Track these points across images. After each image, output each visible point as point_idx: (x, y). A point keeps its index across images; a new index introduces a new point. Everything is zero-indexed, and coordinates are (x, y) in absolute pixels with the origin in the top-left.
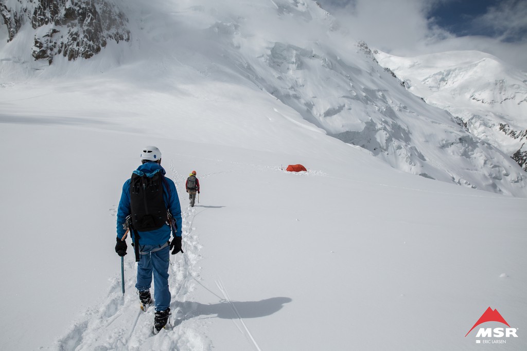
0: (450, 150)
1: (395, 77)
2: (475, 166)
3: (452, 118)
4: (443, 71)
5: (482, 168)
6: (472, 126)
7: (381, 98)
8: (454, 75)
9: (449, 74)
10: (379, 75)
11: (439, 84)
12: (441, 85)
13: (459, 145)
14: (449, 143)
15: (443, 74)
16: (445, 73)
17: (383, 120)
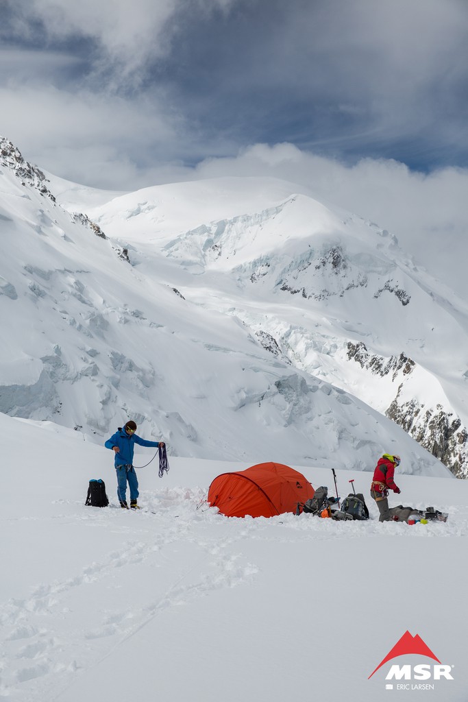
0: (259, 413)
1: (103, 236)
2: (320, 448)
3: (250, 336)
4: (208, 225)
5: (335, 451)
6: (290, 352)
7: (75, 291)
8: (233, 234)
9: (222, 231)
10: (61, 232)
11: (204, 256)
12: (208, 258)
13: (279, 398)
14: (255, 396)
15: (209, 230)
16: (214, 230)
17: (89, 348)
